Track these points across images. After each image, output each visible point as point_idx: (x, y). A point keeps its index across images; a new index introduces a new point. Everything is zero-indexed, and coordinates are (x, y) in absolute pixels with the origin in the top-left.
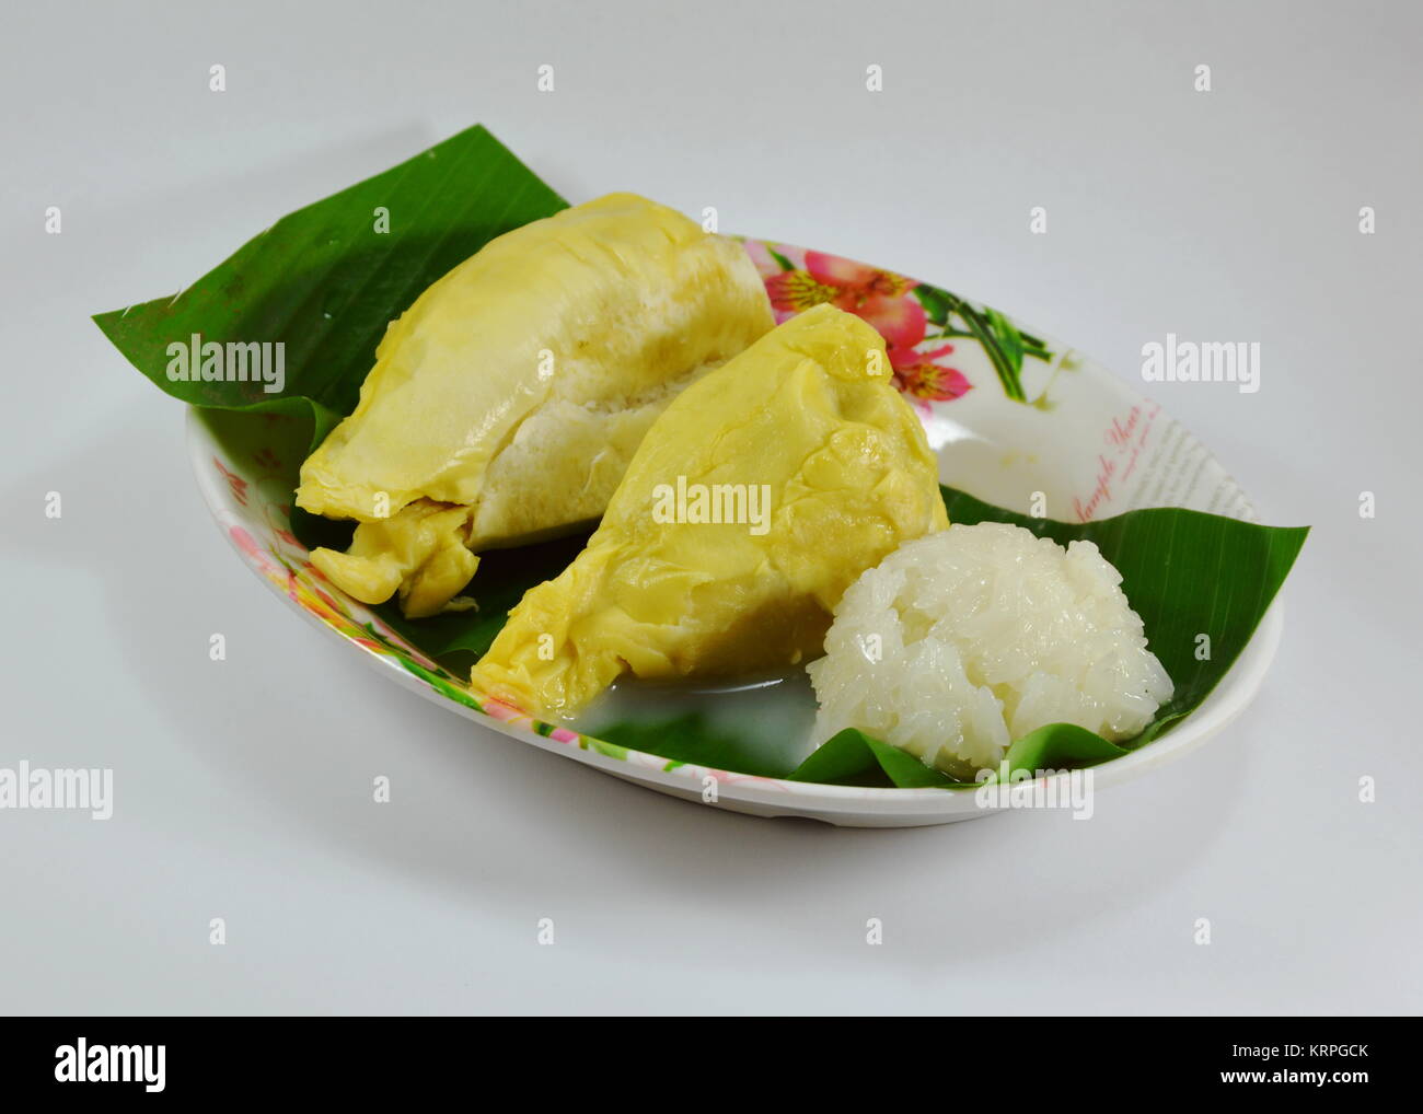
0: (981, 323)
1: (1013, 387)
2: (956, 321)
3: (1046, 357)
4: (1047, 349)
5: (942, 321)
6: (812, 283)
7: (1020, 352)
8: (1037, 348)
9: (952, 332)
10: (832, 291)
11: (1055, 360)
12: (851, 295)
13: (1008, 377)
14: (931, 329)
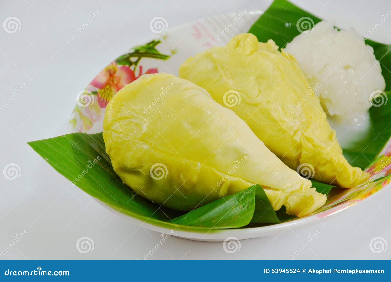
0: (138, 53)
1: (163, 57)
2: (133, 59)
3: (158, 42)
4: (156, 40)
5: (131, 64)
6: (103, 90)
7: (153, 48)
8: (154, 43)
9: (136, 63)
10: (108, 87)
11: (161, 40)
12: (111, 82)
13: (159, 56)
14: (132, 68)
